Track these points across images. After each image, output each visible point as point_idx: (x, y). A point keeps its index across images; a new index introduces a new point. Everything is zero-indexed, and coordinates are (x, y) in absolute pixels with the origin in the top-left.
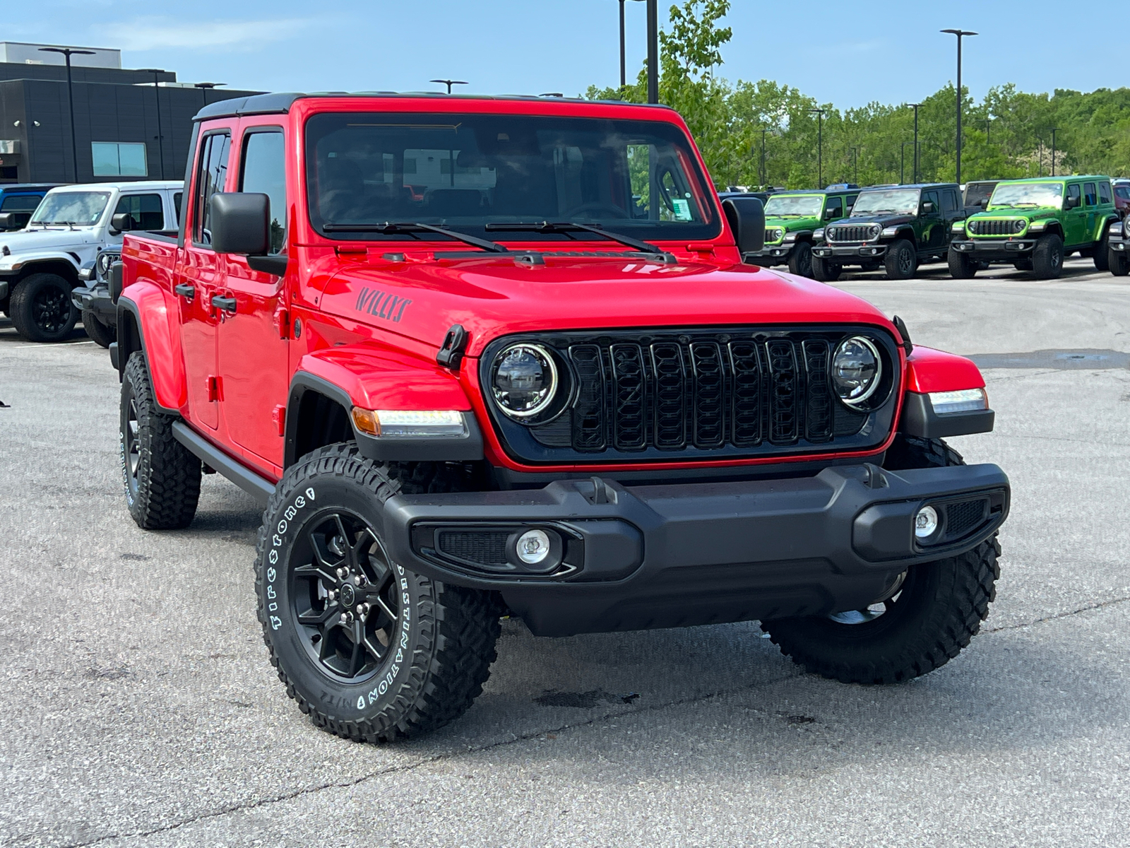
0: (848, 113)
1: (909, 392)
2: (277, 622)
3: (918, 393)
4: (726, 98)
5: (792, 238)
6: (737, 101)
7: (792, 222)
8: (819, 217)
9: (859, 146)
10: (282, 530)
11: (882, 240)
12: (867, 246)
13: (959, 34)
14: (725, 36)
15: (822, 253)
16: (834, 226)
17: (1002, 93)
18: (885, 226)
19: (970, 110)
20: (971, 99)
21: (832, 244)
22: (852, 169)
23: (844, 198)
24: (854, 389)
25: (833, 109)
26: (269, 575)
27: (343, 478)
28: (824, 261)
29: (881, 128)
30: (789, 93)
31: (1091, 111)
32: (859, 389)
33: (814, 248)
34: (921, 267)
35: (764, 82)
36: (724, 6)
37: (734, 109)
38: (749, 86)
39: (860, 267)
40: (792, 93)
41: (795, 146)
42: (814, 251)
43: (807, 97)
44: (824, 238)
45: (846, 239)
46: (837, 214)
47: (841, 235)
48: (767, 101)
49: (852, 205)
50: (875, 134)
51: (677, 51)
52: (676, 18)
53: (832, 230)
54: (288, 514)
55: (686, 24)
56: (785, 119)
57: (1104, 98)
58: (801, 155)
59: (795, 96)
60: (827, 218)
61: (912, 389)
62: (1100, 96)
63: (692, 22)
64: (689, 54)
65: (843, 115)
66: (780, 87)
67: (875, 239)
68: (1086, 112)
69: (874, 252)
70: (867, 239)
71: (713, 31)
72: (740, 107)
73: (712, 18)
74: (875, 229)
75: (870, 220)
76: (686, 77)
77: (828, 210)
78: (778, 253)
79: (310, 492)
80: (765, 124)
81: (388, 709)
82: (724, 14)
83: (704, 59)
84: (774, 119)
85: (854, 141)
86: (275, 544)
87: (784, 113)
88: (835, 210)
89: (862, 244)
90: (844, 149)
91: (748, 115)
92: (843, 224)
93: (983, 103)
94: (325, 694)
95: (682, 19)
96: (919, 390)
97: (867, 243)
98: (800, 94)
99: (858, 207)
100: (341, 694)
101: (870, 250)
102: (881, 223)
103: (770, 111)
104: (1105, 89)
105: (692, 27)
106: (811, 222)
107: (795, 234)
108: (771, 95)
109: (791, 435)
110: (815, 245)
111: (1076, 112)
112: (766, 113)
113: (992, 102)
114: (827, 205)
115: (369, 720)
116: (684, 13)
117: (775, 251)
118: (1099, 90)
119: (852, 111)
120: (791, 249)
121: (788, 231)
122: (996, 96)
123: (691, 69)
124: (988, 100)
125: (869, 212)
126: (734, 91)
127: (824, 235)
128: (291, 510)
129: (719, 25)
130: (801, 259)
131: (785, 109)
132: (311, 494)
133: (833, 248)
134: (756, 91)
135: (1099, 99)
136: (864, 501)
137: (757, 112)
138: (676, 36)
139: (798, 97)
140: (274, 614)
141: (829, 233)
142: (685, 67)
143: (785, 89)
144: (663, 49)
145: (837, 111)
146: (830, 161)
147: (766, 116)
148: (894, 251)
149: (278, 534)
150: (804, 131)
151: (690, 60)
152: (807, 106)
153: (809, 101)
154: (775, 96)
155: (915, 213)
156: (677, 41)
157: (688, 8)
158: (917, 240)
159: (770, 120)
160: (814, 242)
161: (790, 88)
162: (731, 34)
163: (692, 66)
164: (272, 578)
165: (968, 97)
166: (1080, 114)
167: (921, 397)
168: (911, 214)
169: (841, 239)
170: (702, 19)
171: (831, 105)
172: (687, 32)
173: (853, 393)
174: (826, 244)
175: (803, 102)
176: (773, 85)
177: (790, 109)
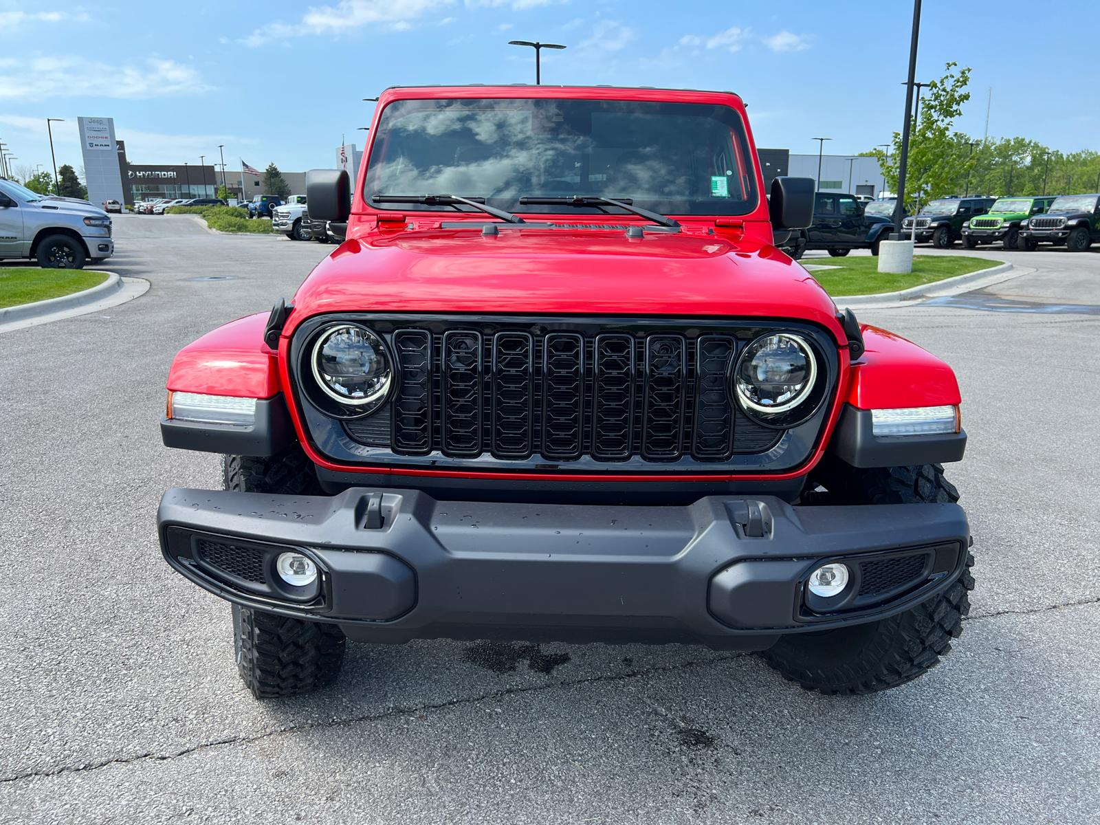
0: (1069, 156)
1: (847, 406)
3: (858, 409)
4: (993, 148)
5: (1007, 225)
6: (999, 149)
7: (1009, 215)
8: (1027, 213)
9: (1073, 175)
11: (1067, 228)
12: (1056, 231)
14: (966, 97)
15: (1025, 235)
16: (1035, 218)
18: (1070, 219)
21: (1032, 229)
22: (1067, 188)
23: (1046, 202)
24: (783, 393)
25: (1059, 153)
28: (1027, 239)
29: (1088, 164)
30: (1032, 144)
32: (788, 395)
33: (1020, 231)
34: (1093, 245)
35: (1017, 138)
36: (966, 80)
37: (997, 153)
38: (1009, 140)
39: (1052, 243)
41: (1033, 174)
42: (1021, 233)
43: (1044, 147)
44: (1028, 225)
45: (1043, 226)
46: (1040, 211)
47: (1040, 224)
48: (1018, 149)
49: (1050, 206)
50: (1085, 168)
51: (932, 109)
52: (934, 88)
53: (1034, 221)
55: (940, 91)
56: (1029, 159)
58: (1035, 180)
59: (1036, 146)
60: (1032, 213)
61: (851, 402)
63: (944, 90)
64: (940, 110)
65: (1065, 157)
66: (1027, 141)
67: (1062, 226)
69: (1060, 234)
70: (1056, 226)
71: (956, 95)
72: (1001, 152)
73: (957, 87)
74: (1063, 221)
75: (1060, 215)
76: (937, 125)
77: (1034, 209)
78: (997, 234)
80: (1015, 162)
82: (966, 84)
83: (948, 113)
84: (1021, 159)
85: (1070, 171)
87: (1028, 156)
88: (1039, 208)
89: (1052, 229)
90: (1063, 176)
91: (1005, 157)
92: (1042, 217)
95: (937, 89)
96: (859, 406)
97: (1056, 229)
98: (1040, 145)
99: (1054, 206)
101: (1058, 233)
102: (1067, 217)
103: (1019, 154)
105: (944, 93)
106: (1021, 216)
107: (1010, 223)
108: (1021, 145)
109: (673, 449)
110: (1021, 230)
112: (1017, 155)
114: (1034, 205)
116: (939, 85)
117: (995, 232)
119: (1071, 154)
120: (1006, 232)
121: (1005, 221)
123: (940, 119)
125: (1061, 211)
126: (998, 143)
127: (1028, 223)
129: (962, 91)
130: (1012, 237)
131: (1029, 153)
133: (1033, 232)
134: (1012, 143)
136: (731, 554)
137: (1011, 155)
138: (933, 99)
139: (1038, 146)
141: (1031, 222)
142: (936, 119)
143: (1030, 142)
144: (923, 108)
145: (1062, 154)
146: (1054, 183)
148: (1074, 234)
150: (1039, 166)
151: (940, 114)
152: (1043, 152)
153: (1045, 148)
154: (1024, 146)
155: (1092, 212)
156: (933, 103)
157: (942, 82)
158: (1091, 228)
159: (1019, 159)
160: (1022, 228)
161: (1033, 141)
162: (969, 96)
163: (942, 117)
167: (859, 414)
168: (1089, 212)
169: (1039, 226)
170: (951, 88)
171: (1058, 151)
172: (940, 97)
173: (780, 399)
174: (1029, 229)
175: (1041, 149)
176: (1023, 140)
177: (1032, 153)
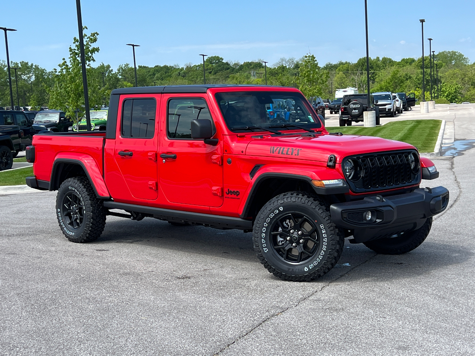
2: (266, 250)
3: (425, 168)
10: (268, 221)
13: (133, 46)
14: (97, 50)
17: (124, 67)
19: (112, 74)
20: (112, 70)
26: (262, 236)
27: (296, 203)
30: (34, 67)
31: (154, 74)
35: (23, 62)
38: (17, 64)
40: (35, 67)
43: (43, 68)
48: (24, 70)
52: (76, 42)
54: (271, 216)
56: (33, 78)
57: (158, 69)
62: (157, 68)
66: (30, 64)
68: (152, 75)
79: (281, 208)
80: (24, 80)
81: (318, 269)
84: (28, 78)
86: (265, 226)
87: (32, 75)
93: (117, 71)
94: (290, 269)
98: (39, 67)
100: (296, 268)
104: (158, 66)
108: (26, 67)
111: (148, 75)
112: (24, 75)
113: (121, 71)
115: (309, 274)
118: (156, 66)
122: (122, 68)
124: (119, 70)
128: (272, 214)
131: (33, 73)
132: (281, 209)
134: (20, 66)
135: (157, 70)
137: (20, 75)
140: (265, 247)
143: (32, 65)
147: (24, 76)
149: (266, 222)
153: (44, 70)
154: (28, 68)
159: (26, 78)
161: (34, 65)
164: (263, 237)
165: (111, 69)
166: (150, 75)
175: (41, 71)
176: (27, 63)
177: (36, 74)
